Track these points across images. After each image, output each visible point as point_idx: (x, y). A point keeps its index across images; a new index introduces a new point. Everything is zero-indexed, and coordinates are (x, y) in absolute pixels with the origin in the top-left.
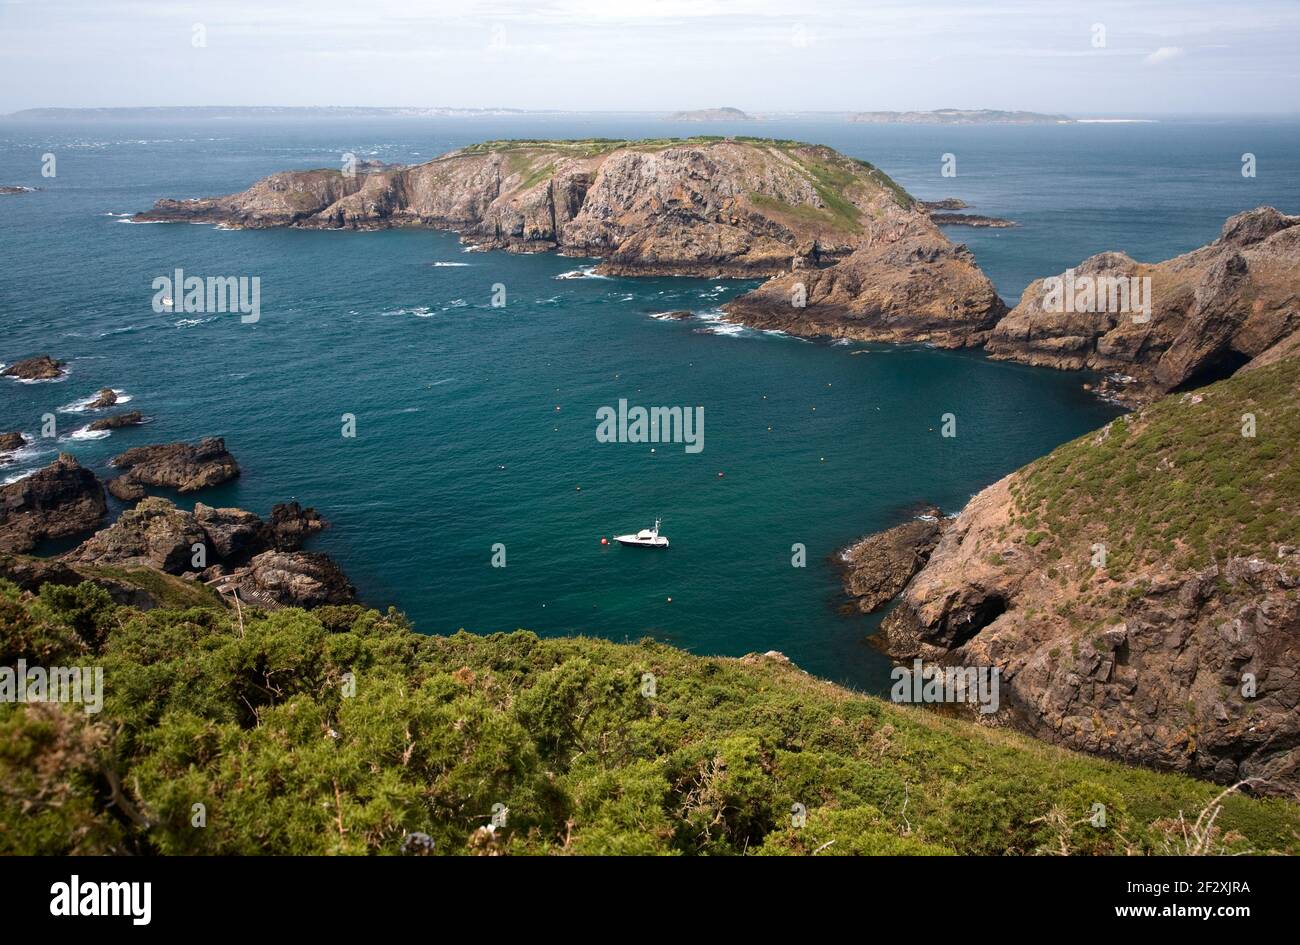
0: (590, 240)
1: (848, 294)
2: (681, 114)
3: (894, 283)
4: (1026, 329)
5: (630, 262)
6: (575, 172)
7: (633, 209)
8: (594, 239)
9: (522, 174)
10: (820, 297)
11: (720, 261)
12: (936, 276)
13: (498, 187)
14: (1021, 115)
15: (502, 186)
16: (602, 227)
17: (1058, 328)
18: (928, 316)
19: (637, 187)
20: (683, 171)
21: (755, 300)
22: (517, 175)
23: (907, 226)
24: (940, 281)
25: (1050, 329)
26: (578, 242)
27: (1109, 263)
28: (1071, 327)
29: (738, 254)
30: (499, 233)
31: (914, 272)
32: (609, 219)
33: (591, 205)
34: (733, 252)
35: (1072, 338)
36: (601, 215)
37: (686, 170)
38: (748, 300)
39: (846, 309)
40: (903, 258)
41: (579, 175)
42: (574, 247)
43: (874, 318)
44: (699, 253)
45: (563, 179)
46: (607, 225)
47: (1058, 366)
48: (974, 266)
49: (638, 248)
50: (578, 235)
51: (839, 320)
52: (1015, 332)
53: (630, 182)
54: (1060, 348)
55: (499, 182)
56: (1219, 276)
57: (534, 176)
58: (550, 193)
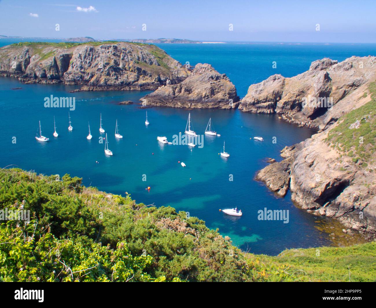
0: (75, 78)
1: (187, 92)
2: (71, 39)
3: (206, 88)
4: (253, 101)
5: (96, 86)
6: (64, 53)
7: (91, 67)
8: (77, 78)
9: (39, 54)
10: (178, 94)
11: (129, 84)
12: (218, 85)
13: (29, 59)
14: (186, 40)
15: (31, 59)
16: (80, 73)
17: (264, 100)
18: (217, 99)
19: (92, 59)
20: (110, 52)
21: (155, 96)
22: (37, 55)
23: (206, 69)
24: (220, 87)
25: (261, 100)
26: (71, 79)
27: (277, 78)
28: (268, 99)
29: (135, 82)
30: (36, 77)
31: (211, 84)
32: (83, 70)
33: (75, 65)
34: (133, 81)
35: (270, 103)
36: (79, 69)
37: (111, 52)
38: (152, 96)
39: (188, 98)
40: (206, 79)
41: (66, 55)
42: (70, 81)
43: (200, 100)
44: (121, 81)
45: (59, 56)
46: (82, 72)
47: (266, 112)
48: (230, 81)
49: (99, 80)
50: (70, 76)
51: (188, 101)
52: (249, 102)
53: (89, 57)
54: (267, 106)
55: (29, 58)
56: (322, 79)
57: (45, 55)
58: (55, 61)
